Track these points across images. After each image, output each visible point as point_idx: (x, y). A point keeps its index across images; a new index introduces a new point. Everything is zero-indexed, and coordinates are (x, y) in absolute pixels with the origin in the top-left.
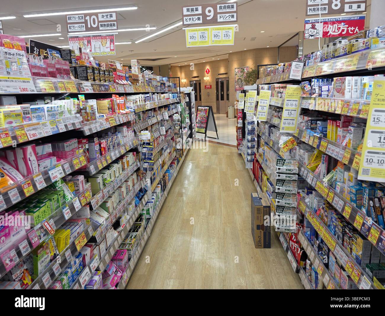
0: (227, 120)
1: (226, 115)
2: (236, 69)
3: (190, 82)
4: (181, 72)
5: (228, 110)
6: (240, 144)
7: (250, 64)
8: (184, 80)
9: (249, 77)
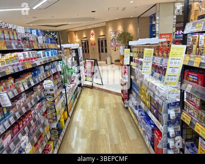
1: (105, 62)
2: (111, 32)
3: (82, 41)
5: (106, 58)
6: (126, 98)
7: (120, 29)
8: (78, 40)
9: (120, 37)
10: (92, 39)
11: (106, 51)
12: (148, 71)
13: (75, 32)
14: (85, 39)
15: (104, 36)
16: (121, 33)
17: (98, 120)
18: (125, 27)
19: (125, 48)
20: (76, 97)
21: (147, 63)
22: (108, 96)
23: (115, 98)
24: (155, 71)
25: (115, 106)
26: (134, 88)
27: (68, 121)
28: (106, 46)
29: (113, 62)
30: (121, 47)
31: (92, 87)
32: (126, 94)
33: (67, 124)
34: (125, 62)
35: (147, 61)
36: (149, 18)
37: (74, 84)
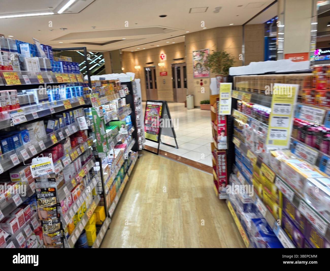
0: (186, 111)
1: (184, 104)
2: (194, 52)
3: (145, 68)
4: (134, 58)
5: (186, 98)
6: (223, 182)
7: (210, 46)
8: (138, 67)
9: (210, 61)
10: (162, 64)
11: (186, 86)
12: (282, 139)
13: (134, 53)
14: (150, 65)
15: (182, 59)
16: (211, 53)
17: (164, 226)
18: (219, 43)
19: (222, 81)
20: (126, 173)
21: (280, 119)
22: (187, 171)
23: (200, 177)
24: (303, 141)
25: (200, 195)
26: (240, 164)
27: (104, 228)
28: (185, 76)
29: (198, 104)
30: (214, 80)
31: (158, 152)
32: (223, 174)
33: (101, 235)
34: (220, 110)
35: (279, 114)
36: (263, 28)
37: (123, 149)
